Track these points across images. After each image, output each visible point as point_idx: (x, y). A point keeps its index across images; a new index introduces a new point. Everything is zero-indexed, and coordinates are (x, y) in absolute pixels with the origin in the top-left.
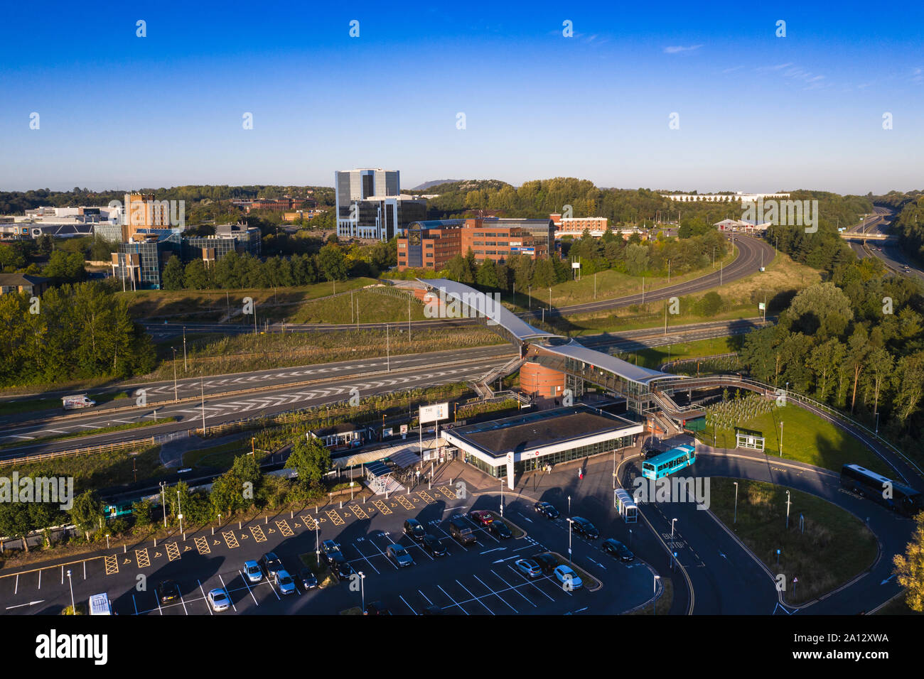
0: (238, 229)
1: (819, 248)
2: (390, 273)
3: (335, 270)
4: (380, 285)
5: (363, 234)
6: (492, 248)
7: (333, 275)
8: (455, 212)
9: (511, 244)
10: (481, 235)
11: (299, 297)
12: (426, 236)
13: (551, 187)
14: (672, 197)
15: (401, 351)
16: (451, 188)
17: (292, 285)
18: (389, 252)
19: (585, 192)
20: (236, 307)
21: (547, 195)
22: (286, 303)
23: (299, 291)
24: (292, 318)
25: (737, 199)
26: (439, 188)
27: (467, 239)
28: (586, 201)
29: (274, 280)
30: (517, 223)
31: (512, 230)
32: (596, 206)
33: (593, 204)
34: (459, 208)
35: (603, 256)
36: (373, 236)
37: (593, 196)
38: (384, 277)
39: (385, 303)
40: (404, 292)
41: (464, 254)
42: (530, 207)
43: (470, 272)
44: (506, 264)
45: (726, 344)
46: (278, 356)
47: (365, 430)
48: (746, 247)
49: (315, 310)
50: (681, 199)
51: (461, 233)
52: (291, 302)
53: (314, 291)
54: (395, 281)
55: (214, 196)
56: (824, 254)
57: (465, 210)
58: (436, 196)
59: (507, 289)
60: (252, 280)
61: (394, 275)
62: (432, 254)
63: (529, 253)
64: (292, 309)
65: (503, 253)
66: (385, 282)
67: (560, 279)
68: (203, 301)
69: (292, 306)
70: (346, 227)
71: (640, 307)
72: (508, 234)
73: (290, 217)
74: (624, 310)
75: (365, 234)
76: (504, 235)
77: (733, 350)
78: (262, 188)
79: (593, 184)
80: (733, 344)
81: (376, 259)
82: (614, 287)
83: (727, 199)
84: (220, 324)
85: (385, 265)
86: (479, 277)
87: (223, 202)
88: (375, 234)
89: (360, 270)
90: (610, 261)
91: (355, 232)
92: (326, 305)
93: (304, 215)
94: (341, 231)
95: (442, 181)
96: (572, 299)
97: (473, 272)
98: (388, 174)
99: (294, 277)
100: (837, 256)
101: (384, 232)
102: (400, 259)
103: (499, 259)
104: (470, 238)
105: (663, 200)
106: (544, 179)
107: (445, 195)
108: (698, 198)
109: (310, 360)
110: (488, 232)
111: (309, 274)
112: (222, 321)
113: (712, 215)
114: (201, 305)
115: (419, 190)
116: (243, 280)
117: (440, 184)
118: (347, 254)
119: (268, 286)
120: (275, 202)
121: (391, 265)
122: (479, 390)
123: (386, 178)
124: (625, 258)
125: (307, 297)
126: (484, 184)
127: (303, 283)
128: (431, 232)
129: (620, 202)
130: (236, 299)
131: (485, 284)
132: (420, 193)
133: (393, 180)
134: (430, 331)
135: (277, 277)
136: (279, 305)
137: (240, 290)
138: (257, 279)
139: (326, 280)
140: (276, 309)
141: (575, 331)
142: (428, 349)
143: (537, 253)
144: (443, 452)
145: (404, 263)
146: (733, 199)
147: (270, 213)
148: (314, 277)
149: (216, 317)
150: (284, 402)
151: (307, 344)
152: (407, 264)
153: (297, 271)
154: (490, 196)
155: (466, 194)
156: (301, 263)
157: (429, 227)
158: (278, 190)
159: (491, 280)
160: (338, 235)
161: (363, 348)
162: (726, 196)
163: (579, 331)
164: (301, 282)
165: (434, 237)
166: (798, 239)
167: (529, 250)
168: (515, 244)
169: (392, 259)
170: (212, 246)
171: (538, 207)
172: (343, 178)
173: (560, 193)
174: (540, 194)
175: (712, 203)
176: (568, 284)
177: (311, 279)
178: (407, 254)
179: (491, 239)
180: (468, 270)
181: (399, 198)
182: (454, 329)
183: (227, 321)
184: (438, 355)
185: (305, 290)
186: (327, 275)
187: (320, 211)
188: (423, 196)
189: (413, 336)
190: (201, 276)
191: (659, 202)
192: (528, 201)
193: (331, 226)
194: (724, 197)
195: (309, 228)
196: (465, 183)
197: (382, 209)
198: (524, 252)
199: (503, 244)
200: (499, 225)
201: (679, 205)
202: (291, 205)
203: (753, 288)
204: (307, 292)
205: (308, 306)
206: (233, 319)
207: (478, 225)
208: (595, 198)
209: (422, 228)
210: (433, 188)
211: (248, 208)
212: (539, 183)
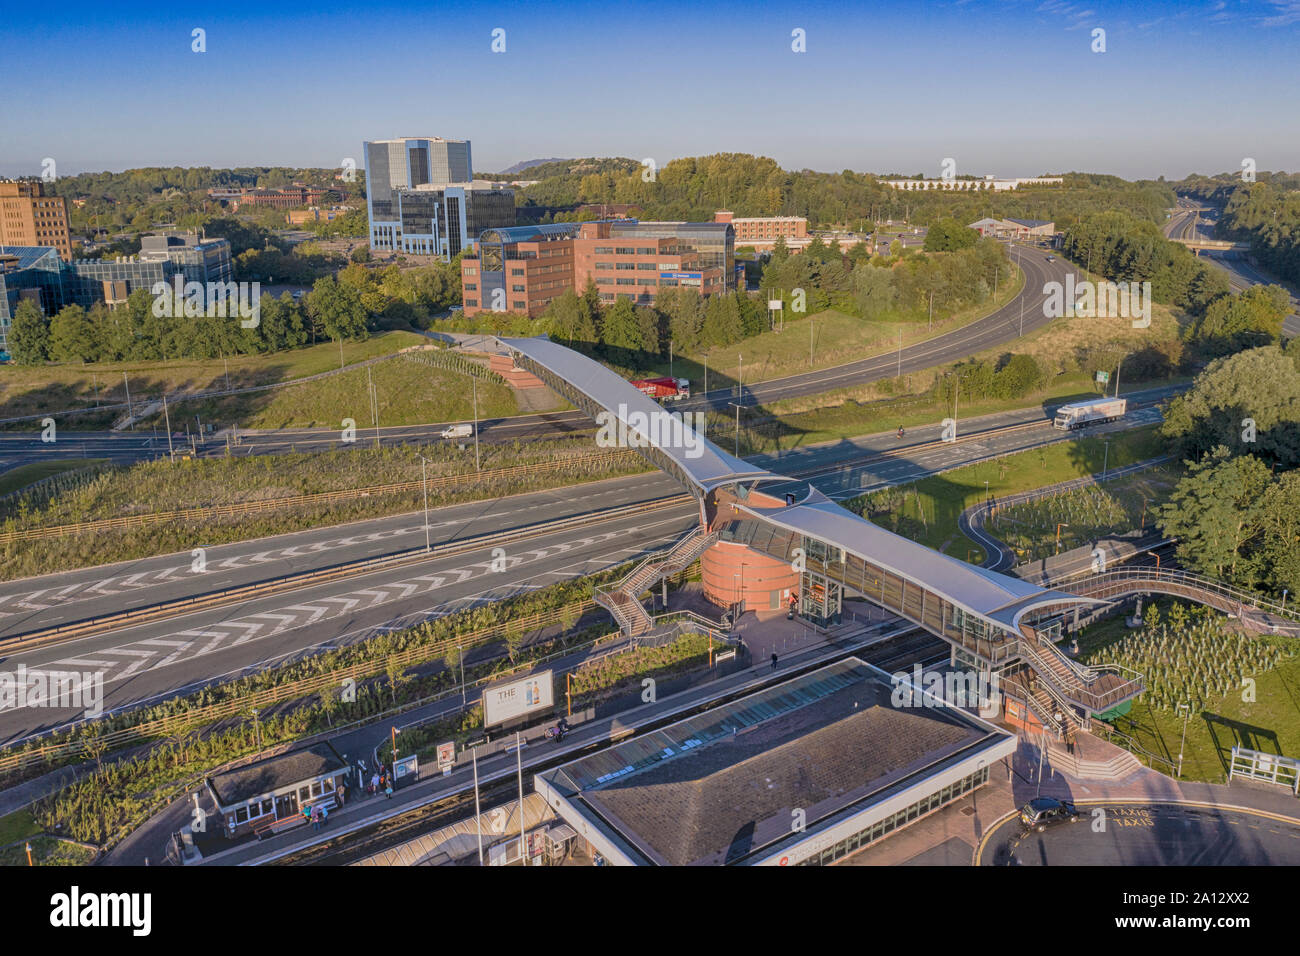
0: (182, 242)
1: (1166, 269)
2: (449, 321)
3: (345, 320)
4: (428, 348)
5: (411, 246)
6: (628, 274)
7: (342, 329)
8: (563, 209)
9: (661, 267)
10: (608, 251)
11: (275, 375)
12: (512, 255)
13: (713, 168)
14: (892, 184)
15: (458, 494)
16: (559, 169)
17: (261, 350)
18: (449, 283)
19: (764, 176)
20: (149, 398)
21: (707, 181)
22: (249, 389)
23: (275, 363)
24: (255, 418)
25: (987, 185)
26: (540, 169)
27: (584, 259)
28: (766, 190)
29: (225, 343)
30: (670, 230)
31: (662, 242)
32: (782, 198)
33: (778, 196)
34: (569, 203)
35: (818, 286)
36: (428, 250)
37: (777, 182)
38: (438, 327)
39: (436, 383)
40: (471, 360)
41: (580, 288)
42: (681, 200)
43: (590, 322)
44: (653, 304)
45: (1069, 461)
46: (202, 515)
47: (346, 770)
48: (1033, 265)
49: (302, 401)
50: (906, 187)
51: (572, 248)
52: (258, 385)
53: (303, 362)
54: (457, 337)
55: (188, 185)
56: (1175, 278)
57: (578, 205)
58: (534, 182)
59: (658, 351)
60: (181, 346)
61: (456, 325)
62: (523, 287)
63: (691, 282)
64: (259, 400)
65: (646, 282)
66: (437, 341)
67: (749, 330)
68: (86, 389)
69: (257, 395)
70: (386, 234)
71: (895, 382)
72: (655, 250)
73: (298, 218)
74: (869, 388)
75: (415, 247)
76: (648, 251)
77: (1084, 473)
78: (266, 171)
79: (776, 163)
80: (1081, 459)
81: (427, 294)
82: (842, 343)
83: (973, 186)
84: (115, 434)
85: (443, 304)
86: (607, 331)
87: (197, 194)
88: (431, 247)
89: (394, 318)
90: (832, 295)
91: (399, 243)
92: (325, 390)
93: (321, 214)
94: (376, 243)
95: (544, 160)
96: (771, 367)
97: (597, 322)
98: (452, 147)
99: (264, 338)
100: (1199, 283)
101: (444, 244)
102: (467, 295)
103: (641, 293)
104: (589, 257)
105: (880, 188)
106: (701, 156)
107: (548, 181)
108: (931, 186)
109: (271, 524)
110: (621, 247)
111: (294, 331)
112: (120, 427)
113: (958, 212)
114: (83, 394)
115: (509, 174)
116: (164, 346)
117: (540, 165)
118: (380, 283)
119: (214, 355)
120: (278, 194)
121: (454, 304)
122: (617, 611)
123: (449, 153)
124: (853, 289)
125: (289, 374)
126: (606, 164)
127: (283, 347)
128: (521, 247)
129: (819, 192)
130: (153, 382)
131: (618, 344)
132: (509, 179)
133: (459, 154)
134: (517, 446)
135: (231, 337)
136: (233, 392)
137: (160, 364)
138: (192, 342)
139: (329, 339)
140: (226, 402)
141: (788, 437)
142: (514, 488)
143: (706, 282)
144: (538, 842)
145: (474, 303)
146: (982, 186)
147: (270, 211)
148: (305, 334)
149: (107, 421)
150: (185, 654)
151: (270, 483)
152: (480, 304)
153: (271, 326)
154: (618, 182)
155: (579, 179)
156: (276, 310)
157: (517, 239)
158: (290, 174)
159: (629, 336)
160: (372, 248)
161: (382, 491)
162: (971, 183)
163: (797, 437)
164: (279, 346)
165: (526, 256)
166: (1126, 254)
167: (692, 277)
168: (669, 266)
169: (454, 294)
170: (122, 276)
171: (693, 200)
172: (377, 153)
173: (727, 178)
174: (696, 179)
175: (952, 192)
176: (763, 338)
177: (299, 340)
178: (479, 287)
179: (626, 259)
180: (588, 320)
181: (468, 187)
182: (564, 438)
183: (129, 428)
184: (534, 502)
185: (287, 361)
186: (329, 330)
187: (346, 208)
188: (513, 183)
189: (484, 458)
190: (81, 338)
191: (875, 190)
192: (677, 190)
193: (363, 233)
194: (969, 184)
195: (326, 236)
196: (578, 163)
197: (441, 206)
198: (683, 282)
199: (647, 267)
200: (637, 234)
201: (904, 195)
202: (304, 198)
203: (1073, 340)
204: (289, 366)
205: (289, 394)
206: (140, 422)
207: (602, 234)
208: (779, 185)
209: (505, 240)
210: (531, 170)
211: (235, 204)
212: (692, 161)
